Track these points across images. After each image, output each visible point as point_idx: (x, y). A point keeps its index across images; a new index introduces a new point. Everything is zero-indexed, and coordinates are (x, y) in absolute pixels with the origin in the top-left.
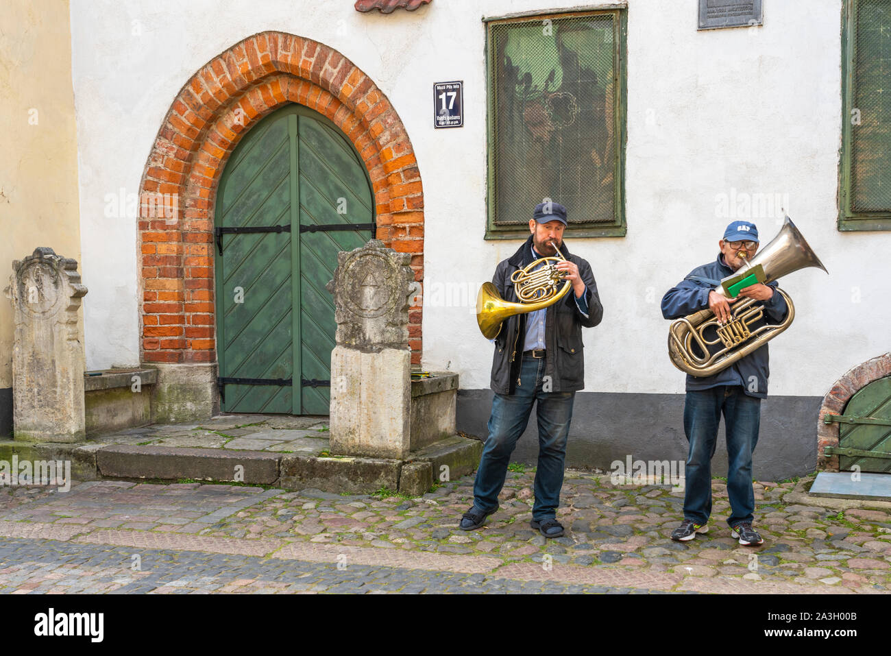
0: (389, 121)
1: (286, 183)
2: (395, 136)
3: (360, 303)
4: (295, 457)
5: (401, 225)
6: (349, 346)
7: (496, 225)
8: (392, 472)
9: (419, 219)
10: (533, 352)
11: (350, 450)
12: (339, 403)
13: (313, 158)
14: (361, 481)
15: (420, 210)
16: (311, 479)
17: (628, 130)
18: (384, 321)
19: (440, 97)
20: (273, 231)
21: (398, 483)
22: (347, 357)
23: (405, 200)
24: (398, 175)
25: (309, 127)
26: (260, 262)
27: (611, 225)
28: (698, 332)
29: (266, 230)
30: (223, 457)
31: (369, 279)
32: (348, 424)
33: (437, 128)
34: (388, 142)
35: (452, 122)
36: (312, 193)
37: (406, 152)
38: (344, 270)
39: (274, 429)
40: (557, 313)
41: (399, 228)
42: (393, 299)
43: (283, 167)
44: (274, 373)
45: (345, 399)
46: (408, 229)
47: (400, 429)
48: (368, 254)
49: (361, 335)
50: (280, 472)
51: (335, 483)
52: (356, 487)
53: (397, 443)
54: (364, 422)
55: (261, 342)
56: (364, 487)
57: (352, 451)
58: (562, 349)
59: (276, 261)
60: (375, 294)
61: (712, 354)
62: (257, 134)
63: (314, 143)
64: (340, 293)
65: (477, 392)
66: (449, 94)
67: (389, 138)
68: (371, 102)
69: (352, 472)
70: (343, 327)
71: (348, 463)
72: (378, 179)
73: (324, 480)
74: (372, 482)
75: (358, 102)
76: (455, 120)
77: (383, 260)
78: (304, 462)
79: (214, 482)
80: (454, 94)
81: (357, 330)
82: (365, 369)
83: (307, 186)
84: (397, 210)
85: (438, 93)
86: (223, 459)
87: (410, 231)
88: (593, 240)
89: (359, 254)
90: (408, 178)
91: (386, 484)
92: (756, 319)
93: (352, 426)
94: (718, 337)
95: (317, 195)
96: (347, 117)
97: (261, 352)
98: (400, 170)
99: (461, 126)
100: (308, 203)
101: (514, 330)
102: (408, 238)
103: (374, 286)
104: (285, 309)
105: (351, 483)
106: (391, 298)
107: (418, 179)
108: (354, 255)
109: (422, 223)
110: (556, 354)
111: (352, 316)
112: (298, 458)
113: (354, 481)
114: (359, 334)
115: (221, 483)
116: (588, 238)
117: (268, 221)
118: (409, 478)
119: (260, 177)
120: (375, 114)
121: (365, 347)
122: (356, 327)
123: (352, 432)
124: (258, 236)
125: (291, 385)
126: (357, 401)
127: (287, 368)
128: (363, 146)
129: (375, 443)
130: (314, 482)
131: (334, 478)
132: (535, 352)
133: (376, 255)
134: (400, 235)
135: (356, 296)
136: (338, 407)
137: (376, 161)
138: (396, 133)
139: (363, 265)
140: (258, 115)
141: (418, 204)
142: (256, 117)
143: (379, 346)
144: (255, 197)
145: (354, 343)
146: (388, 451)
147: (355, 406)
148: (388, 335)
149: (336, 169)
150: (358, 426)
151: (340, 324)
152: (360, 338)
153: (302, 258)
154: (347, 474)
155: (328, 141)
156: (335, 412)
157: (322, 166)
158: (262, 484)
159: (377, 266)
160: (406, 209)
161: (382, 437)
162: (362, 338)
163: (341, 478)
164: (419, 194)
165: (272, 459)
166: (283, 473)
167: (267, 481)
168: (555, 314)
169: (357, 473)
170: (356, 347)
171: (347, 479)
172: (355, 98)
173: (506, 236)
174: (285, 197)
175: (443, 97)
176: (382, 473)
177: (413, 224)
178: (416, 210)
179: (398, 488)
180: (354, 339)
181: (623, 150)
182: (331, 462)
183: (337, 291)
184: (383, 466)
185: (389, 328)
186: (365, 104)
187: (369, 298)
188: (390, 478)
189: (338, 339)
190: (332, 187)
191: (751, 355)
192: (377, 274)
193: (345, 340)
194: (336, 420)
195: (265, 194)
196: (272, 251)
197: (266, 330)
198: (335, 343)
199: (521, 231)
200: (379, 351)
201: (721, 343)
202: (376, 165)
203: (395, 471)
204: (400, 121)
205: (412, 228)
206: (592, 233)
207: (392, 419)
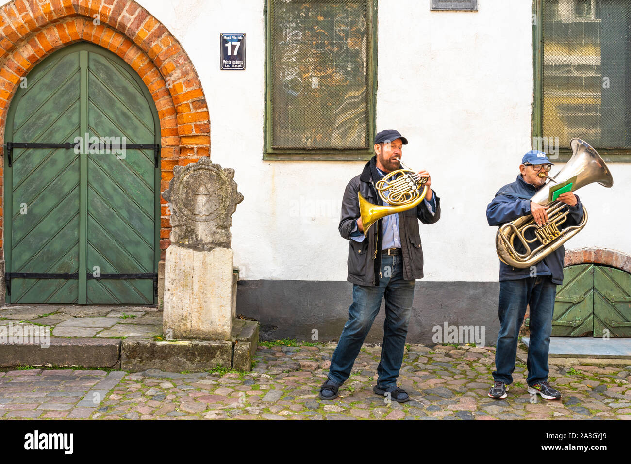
0: (180, 61)
1: (75, 108)
2: (185, 74)
3: (194, 209)
4: (135, 342)
5: (190, 146)
6: (183, 245)
7: (274, 149)
8: (227, 352)
9: (205, 142)
10: (389, 250)
11: (182, 335)
12: (172, 294)
13: (101, 88)
14: (198, 361)
15: (206, 134)
16: (151, 361)
17: (379, 80)
18: (215, 224)
19: (226, 45)
20: (63, 148)
21: (232, 361)
22: (180, 254)
23: (193, 126)
24: (188, 105)
25: (99, 62)
26: (49, 173)
27: (365, 152)
28: (521, 232)
29: (56, 147)
30: (63, 344)
31: (202, 189)
32: (181, 312)
33: (223, 69)
34: (179, 79)
35: (236, 66)
36: (99, 116)
37: (195, 87)
38: (179, 181)
39: (75, 317)
40: (406, 216)
41: (188, 148)
42: (224, 206)
43: (73, 94)
44: (60, 268)
45: (178, 291)
46: (195, 150)
47: (228, 315)
48: (201, 169)
49: (194, 236)
50: (120, 356)
51: (174, 363)
52: (194, 367)
53: (226, 327)
54: (195, 310)
55: (48, 242)
56: (201, 366)
57: (184, 335)
58: (413, 245)
59: (64, 172)
60: (207, 201)
61: (532, 250)
62: (49, 64)
63: (103, 75)
64: (175, 200)
65: (255, 282)
66: (234, 43)
67: (180, 75)
68: (164, 45)
69: (190, 353)
70: (177, 229)
71: (186, 346)
72: (165, 108)
73: (164, 361)
74: (208, 361)
75: (153, 44)
76: (239, 64)
77: (214, 174)
78: (145, 347)
79: (54, 368)
80: (238, 44)
81: (190, 232)
82: (197, 265)
83: (95, 110)
84: (187, 134)
85: (225, 42)
86: (63, 346)
87: (197, 151)
88: (351, 163)
89: (193, 168)
90: (196, 108)
91: (221, 362)
92: (563, 221)
93: (185, 313)
94: (536, 236)
95: (104, 119)
96: (138, 56)
97: (48, 250)
98: (190, 101)
99: (243, 70)
100: (96, 125)
101: (374, 233)
102: (195, 157)
103: (206, 195)
104: (72, 213)
105: (188, 363)
106: (222, 205)
107: (205, 109)
108: (188, 169)
109: (208, 145)
110: (410, 249)
111: (186, 220)
112: (138, 343)
113: (192, 361)
114: (192, 235)
115: (61, 368)
116: (347, 161)
117: (58, 138)
118: (242, 356)
119: (51, 101)
120: (167, 55)
121: (197, 246)
122: (189, 229)
123: (184, 319)
124: (47, 151)
125: (78, 279)
126: (190, 292)
127: (74, 264)
128: (152, 81)
129: (205, 327)
130: (154, 364)
131: (173, 359)
132: (391, 250)
133: (208, 170)
134: (189, 154)
135: (189, 204)
136: (171, 298)
137: (163, 93)
138: (186, 71)
139: (196, 178)
140: (53, 49)
141: (205, 130)
142: (50, 50)
143: (210, 246)
144: (45, 118)
145: (187, 243)
146: (218, 334)
147: (188, 296)
148: (218, 236)
149: (123, 98)
150: (190, 313)
151: (175, 227)
152: (192, 238)
153: (90, 171)
154: (185, 355)
155: (115, 74)
156: (168, 302)
157: (109, 95)
158: (102, 368)
159: (210, 179)
160: (194, 133)
161: (212, 323)
162: (194, 239)
163: (179, 359)
164: (206, 122)
165: (114, 344)
166: (124, 357)
167: (108, 364)
168: (405, 218)
169: (195, 354)
170: (189, 246)
171: (185, 360)
172: (150, 40)
173: (280, 158)
174: (75, 119)
175: (229, 45)
176: (218, 353)
177: (201, 146)
178: (203, 134)
179: (232, 364)
180: (187, 240)
181: (375, 95)
182: (170, 346)
183: (172, 198)
184: (219, 347)
185: (219, 231)
186: (159, 46)
187: (201, 205)
188: (225, 357)
189: (172, 239)
190: (118, 113)
191: (554, 252)
192: (209, 185)
193: (179, 240)
194: (170, 309)
195: (55, 116)
196: (60, 164)
197: (53, 232)
198: (170, 243)
199: (293, 154)
200: (210, 249)
201: (538, 241)
202: (163, 96)
203: (230, 351)
204: (190, 62)
205: (199, 148)
206: (350, 157)
207: (221, 306)
